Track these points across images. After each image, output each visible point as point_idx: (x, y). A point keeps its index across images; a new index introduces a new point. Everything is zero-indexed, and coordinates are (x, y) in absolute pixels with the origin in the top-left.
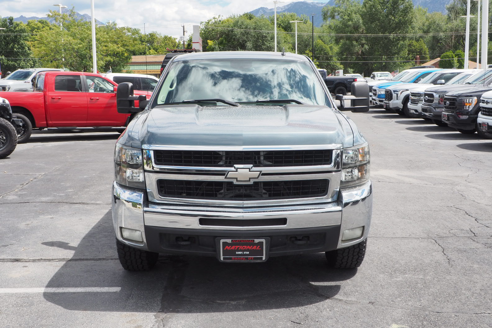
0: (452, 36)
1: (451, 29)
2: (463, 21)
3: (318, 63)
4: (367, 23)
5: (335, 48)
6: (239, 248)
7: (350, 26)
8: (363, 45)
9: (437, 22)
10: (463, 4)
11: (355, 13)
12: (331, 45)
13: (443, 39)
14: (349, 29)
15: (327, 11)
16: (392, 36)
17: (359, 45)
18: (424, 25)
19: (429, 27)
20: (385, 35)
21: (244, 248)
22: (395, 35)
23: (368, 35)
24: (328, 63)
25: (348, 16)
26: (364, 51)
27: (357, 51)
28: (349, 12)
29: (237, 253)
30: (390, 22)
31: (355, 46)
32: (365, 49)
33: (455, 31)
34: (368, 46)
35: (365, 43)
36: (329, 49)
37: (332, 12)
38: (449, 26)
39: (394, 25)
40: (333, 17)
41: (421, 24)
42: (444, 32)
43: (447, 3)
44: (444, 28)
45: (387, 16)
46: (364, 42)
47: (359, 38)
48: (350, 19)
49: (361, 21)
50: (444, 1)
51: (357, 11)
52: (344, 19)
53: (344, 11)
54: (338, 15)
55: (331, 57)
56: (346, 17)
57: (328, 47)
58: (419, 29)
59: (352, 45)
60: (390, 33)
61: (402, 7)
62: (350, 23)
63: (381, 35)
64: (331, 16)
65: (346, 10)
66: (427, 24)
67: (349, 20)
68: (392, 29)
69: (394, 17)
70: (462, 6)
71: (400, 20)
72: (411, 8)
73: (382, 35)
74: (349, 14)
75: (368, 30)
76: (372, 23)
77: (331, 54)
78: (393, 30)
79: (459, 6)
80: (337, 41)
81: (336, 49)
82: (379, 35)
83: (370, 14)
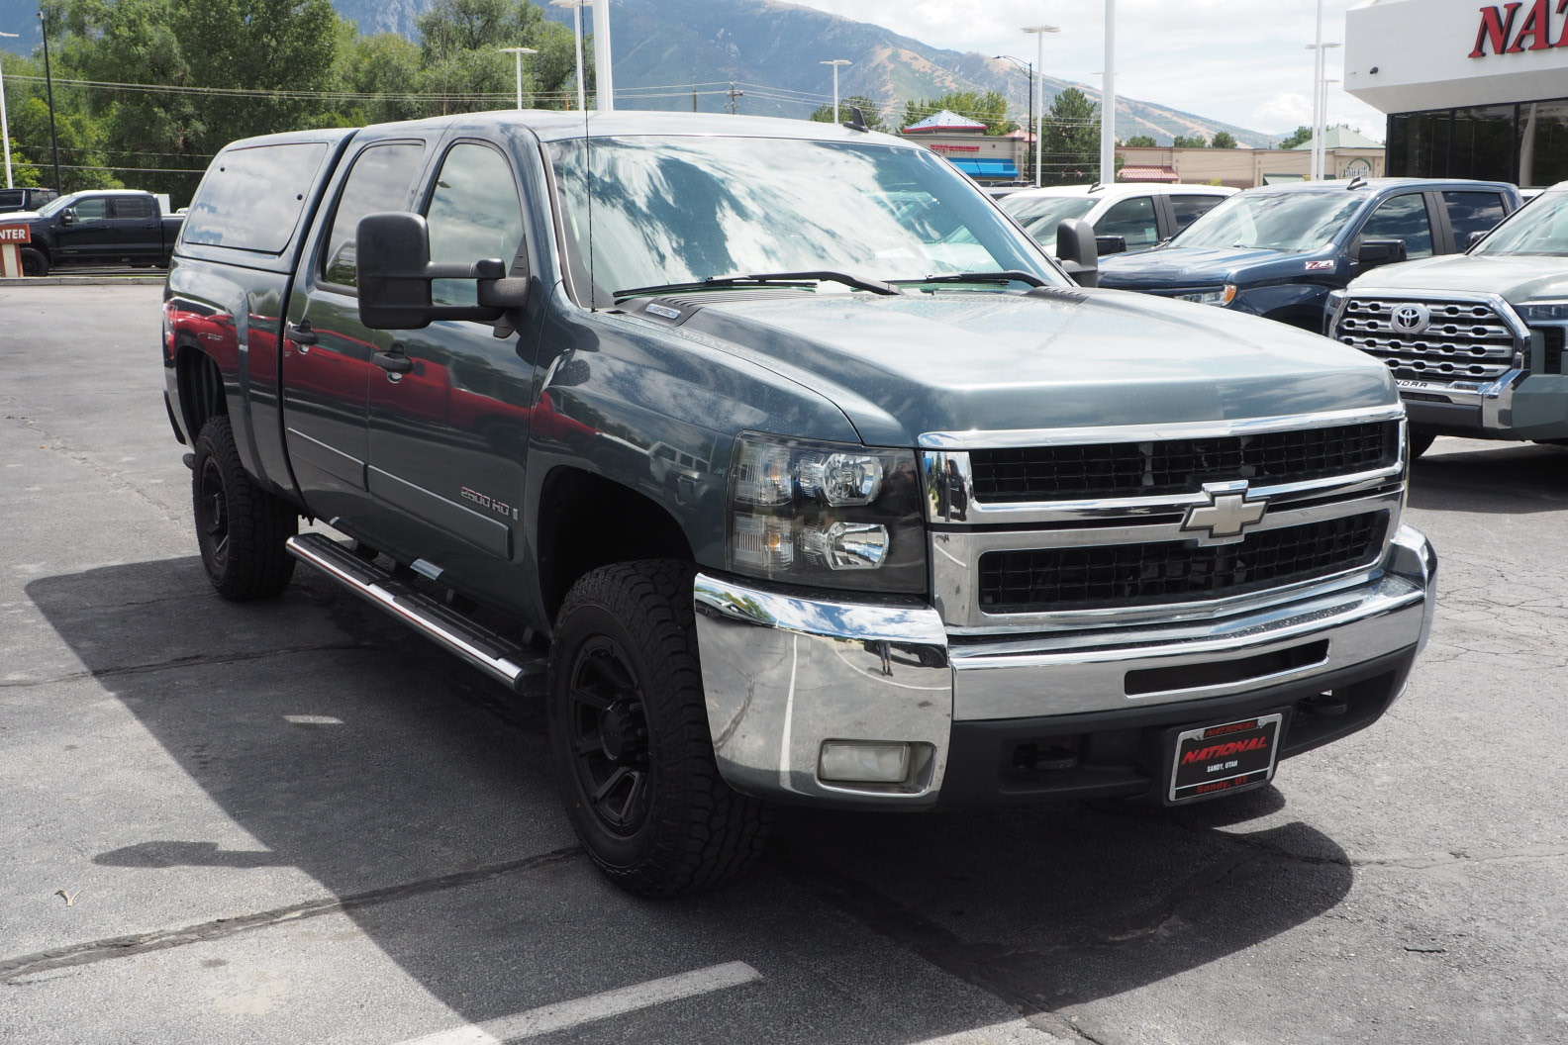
0: (442, 103)
1: (436, 85)
2: (466, 63)
3: (37, 173)
4: (195, 54)
5: (95, 127)
6: (1216, 751)
7: (139, 58)
8: (186, 120)
9: (394, 62)
10: (462, 15)
11: (154, 21)
12: (77, 116)
13: (414, 112)
14: (139, 69)
15: (58, 9)
16: (276, 95)
17: (175, 120)
18: (356, 70)
19: (372, 76)
20: (253, 91)
21: (1228, 749)
22: (285, 93)
23: (199, 89)
24: (72, 172)
25: (129, 28)
26: (192, 138)
27: (171, 139)
28: (132, 17)
29: (1211, 769)
30: (265, 55)
31: (162, 122)
32: (196, 133)
33: (449, 89)
34: (204, 124)
35: (192, 116)
36: (72, 130)
37: (74, 14)
38: (431, 73)
39: (280, 65)
40: (80, 29)
41: (348, 66)
42: (416, 92)
43: (381, 9)
44: (417, 79)
45: (256, 36)
46: (189, 109)
47: (173, 96)
48: (137, 37)
49: (176, 48)
50: (373, 4)
51: (159, 14)
52: (115, 37)
53: (114, 9)
54: (96, 22)
55: (81, 154)
56: (124, 31)
57: (68, 121)
58: (343, 78)
59: (153, 120)
60: (269, 87)
61: (298, 11)
62: (141, 50)
63: (239, 90)
64: (71, 25)
65: (119, 9)
66: (365, 65)
67: (135, 41)
68: (274, 76)
69: (277, 41)
70: (460, 21)
71: (296, 50)
72: (326, 17)
73: (245, 91)
74: (135, 21)
75: (202, 76)
76: (211, 52)
77: (79, 146)
78: (279, 79)
79: (452, 22)
80: (99, 103)
81: (96, 130)
82: (236, 91)
83: (204, 25)
